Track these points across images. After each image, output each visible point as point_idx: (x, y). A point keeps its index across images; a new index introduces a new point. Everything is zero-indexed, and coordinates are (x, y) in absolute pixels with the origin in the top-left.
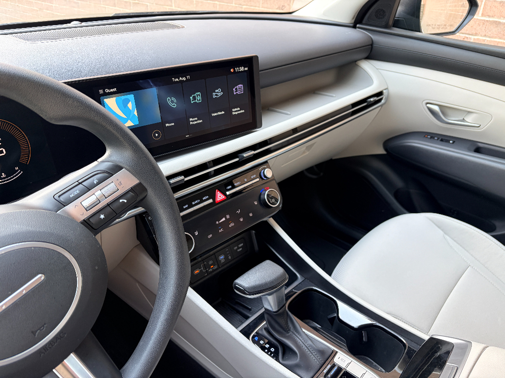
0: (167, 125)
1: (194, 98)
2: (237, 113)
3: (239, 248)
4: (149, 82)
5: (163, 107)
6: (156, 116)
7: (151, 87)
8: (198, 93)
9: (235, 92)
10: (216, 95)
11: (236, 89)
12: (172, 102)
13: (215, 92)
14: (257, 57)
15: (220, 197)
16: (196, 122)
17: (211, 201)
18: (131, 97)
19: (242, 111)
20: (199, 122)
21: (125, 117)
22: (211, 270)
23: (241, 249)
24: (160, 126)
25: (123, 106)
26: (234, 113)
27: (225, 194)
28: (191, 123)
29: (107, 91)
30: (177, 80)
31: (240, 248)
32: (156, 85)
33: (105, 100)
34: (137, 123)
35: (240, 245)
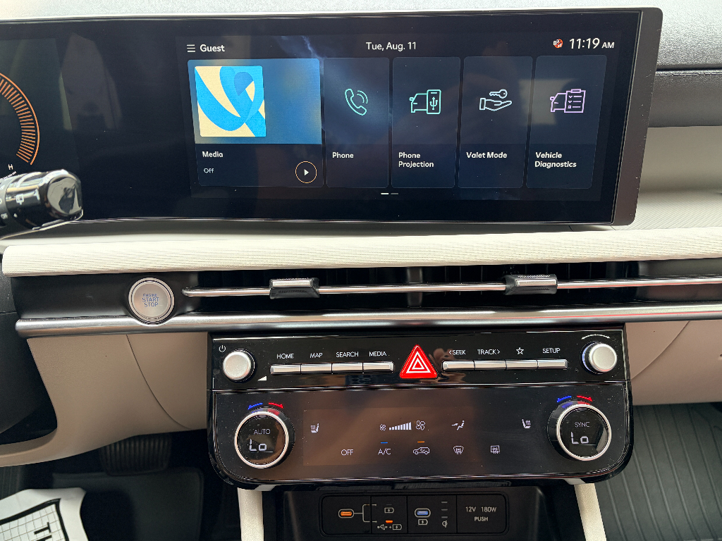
0: (335, 154)
1: (421, 102)
2: (549, 166)
3: (481, 514)
4: (303, 43)
5: (331, 109)
6: (311, 129)
7: (308, 56)
8: (434, 91)
9: (555, 106)
10: (490, 105)
11: (561, 99)
12: (357, 100)
13: (488, 97)
15: (417, 364)
16: (414, 165)
17: (389, 366)
18: (256, 71)
19: (568, 164)
20: (424, 164)
21: (239, 116)
22: (383, 527)
23: (485, 519)
24: (320, 152)
25: (235, 89)
26: (537, 164)
27: (436, 364)
28: (401, 163)
29: (204, 48)
30: (379, 47)
31: (485, 515)
32: (320, 53)
33: (197, 68)
35: (486, 509)
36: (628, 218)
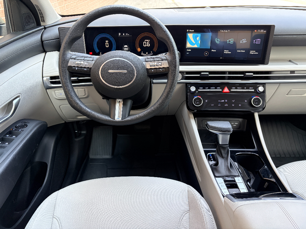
0: (212, 50)
1: (229, 41)
2: (253, 53)
3: (234, 124)
4: (209, 30)
5: (213, 42)
6: (208, 45)
7: (209, 32)
8: (232, 39)
9: (255, 42)
10: (242, 42)
11: (256, 41)
12: (218, 41)
13: (242, 40)
14: (274, 26)
15: (226, 90)
16: (227, 53)
17: (221, 90)
18: (199, 35)
19: (256, 53)
20: (229, 53)
21: (194, 42)
24: (209, 50)
25: (195, 38)
26: (251, 53)
28: (225, 52)
29: (190, 31)
30: (223, 31)
32: (212, 32)
33: (188, 34)
34: (199, 47)
35: (235, 124)
36: (267, 64)
